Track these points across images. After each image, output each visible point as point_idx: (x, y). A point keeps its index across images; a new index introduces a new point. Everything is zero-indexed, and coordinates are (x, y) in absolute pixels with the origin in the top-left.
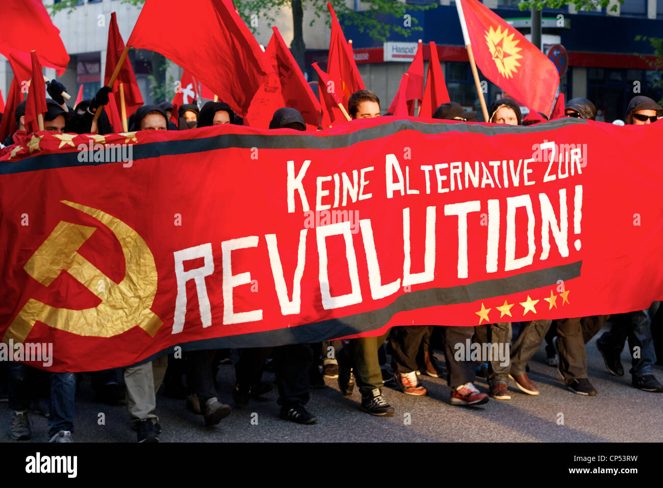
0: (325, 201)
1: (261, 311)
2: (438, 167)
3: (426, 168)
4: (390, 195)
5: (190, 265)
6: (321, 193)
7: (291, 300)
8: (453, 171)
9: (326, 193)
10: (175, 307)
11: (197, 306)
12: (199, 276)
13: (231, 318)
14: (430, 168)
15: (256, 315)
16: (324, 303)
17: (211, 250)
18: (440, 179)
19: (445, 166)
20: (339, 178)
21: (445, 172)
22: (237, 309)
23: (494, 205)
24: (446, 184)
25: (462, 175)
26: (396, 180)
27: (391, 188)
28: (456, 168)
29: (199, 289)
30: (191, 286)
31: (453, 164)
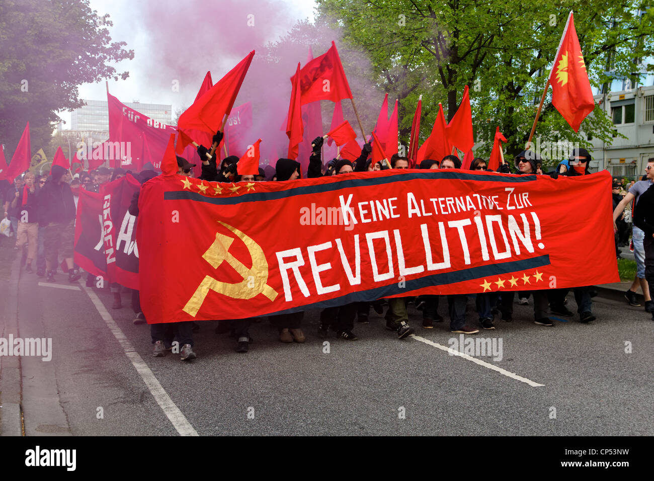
0: (366, 216)
1: (339, 285)
2: (440, 199)
3: (434, 200)
4: (410, 216)
5: (287, 260)
6: (362, 212)
7: (355, 276)
8: (448, 203)
9: (366, 212)
10: (283, 284)
11: (296, 284)
12: (295, 266)
13: (321, 290)
14: (436, 200)
15: (337, 287)
16: (374, 278)
17: (300, 252)
18: (442, 206)
19: (443, 199)
20: (373, 203)
21: (444, 202)
22: (324, 285)
23: (478, 220)
24: (446, 209)
25: (455, 205)
26: (413, 207)
27: (411, 212)
28: (450, 201)
29: (295, 274)
30: (290, 272)
31: (447, 199)
